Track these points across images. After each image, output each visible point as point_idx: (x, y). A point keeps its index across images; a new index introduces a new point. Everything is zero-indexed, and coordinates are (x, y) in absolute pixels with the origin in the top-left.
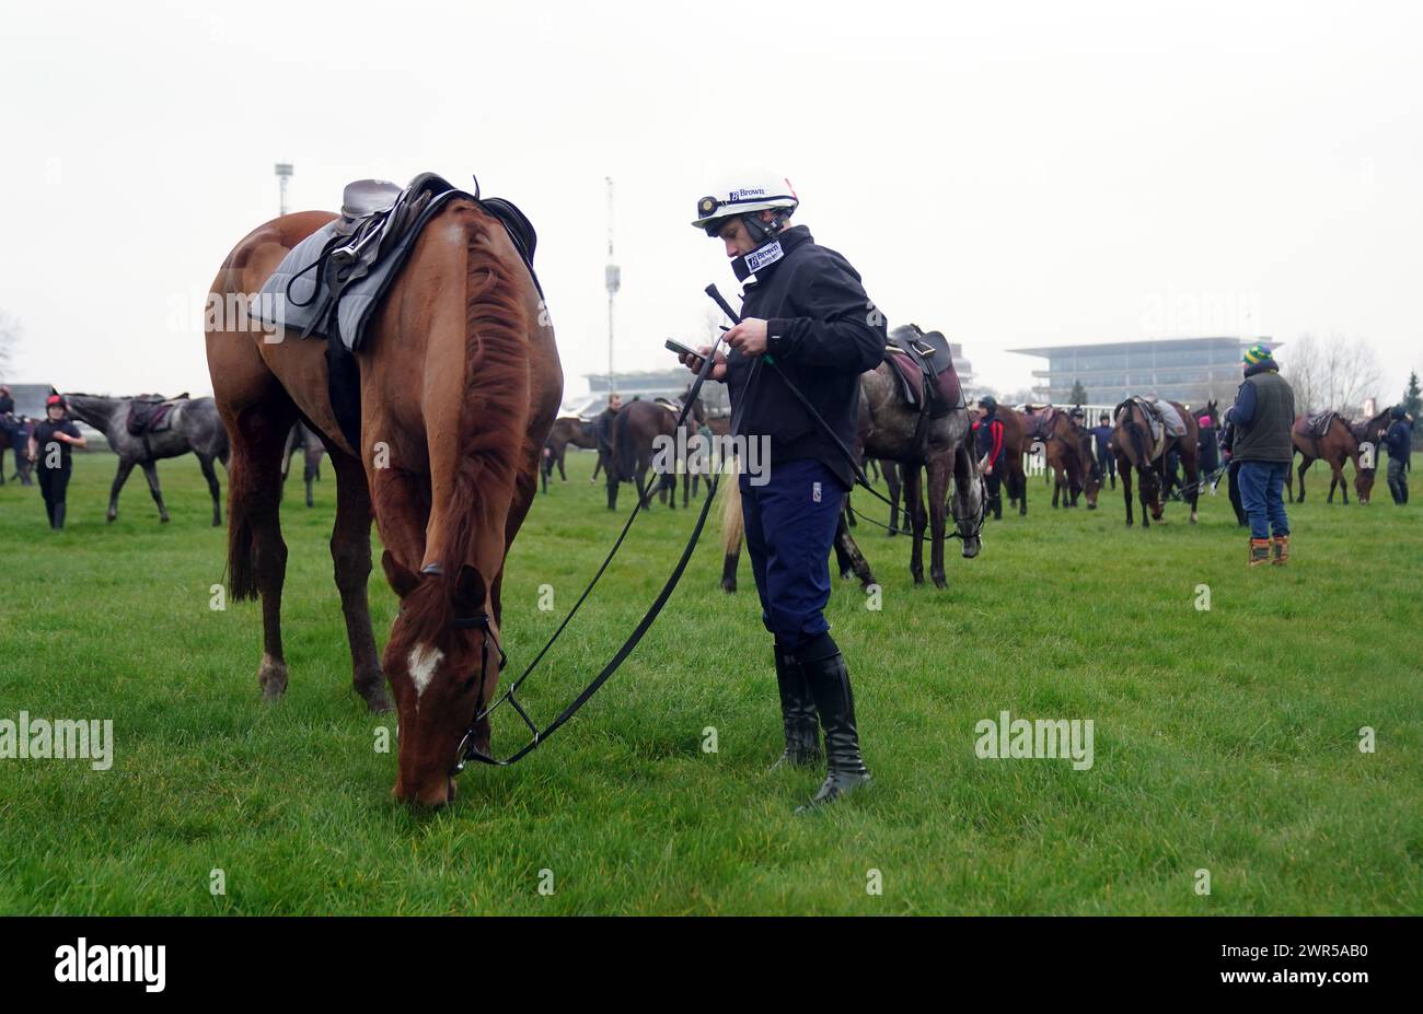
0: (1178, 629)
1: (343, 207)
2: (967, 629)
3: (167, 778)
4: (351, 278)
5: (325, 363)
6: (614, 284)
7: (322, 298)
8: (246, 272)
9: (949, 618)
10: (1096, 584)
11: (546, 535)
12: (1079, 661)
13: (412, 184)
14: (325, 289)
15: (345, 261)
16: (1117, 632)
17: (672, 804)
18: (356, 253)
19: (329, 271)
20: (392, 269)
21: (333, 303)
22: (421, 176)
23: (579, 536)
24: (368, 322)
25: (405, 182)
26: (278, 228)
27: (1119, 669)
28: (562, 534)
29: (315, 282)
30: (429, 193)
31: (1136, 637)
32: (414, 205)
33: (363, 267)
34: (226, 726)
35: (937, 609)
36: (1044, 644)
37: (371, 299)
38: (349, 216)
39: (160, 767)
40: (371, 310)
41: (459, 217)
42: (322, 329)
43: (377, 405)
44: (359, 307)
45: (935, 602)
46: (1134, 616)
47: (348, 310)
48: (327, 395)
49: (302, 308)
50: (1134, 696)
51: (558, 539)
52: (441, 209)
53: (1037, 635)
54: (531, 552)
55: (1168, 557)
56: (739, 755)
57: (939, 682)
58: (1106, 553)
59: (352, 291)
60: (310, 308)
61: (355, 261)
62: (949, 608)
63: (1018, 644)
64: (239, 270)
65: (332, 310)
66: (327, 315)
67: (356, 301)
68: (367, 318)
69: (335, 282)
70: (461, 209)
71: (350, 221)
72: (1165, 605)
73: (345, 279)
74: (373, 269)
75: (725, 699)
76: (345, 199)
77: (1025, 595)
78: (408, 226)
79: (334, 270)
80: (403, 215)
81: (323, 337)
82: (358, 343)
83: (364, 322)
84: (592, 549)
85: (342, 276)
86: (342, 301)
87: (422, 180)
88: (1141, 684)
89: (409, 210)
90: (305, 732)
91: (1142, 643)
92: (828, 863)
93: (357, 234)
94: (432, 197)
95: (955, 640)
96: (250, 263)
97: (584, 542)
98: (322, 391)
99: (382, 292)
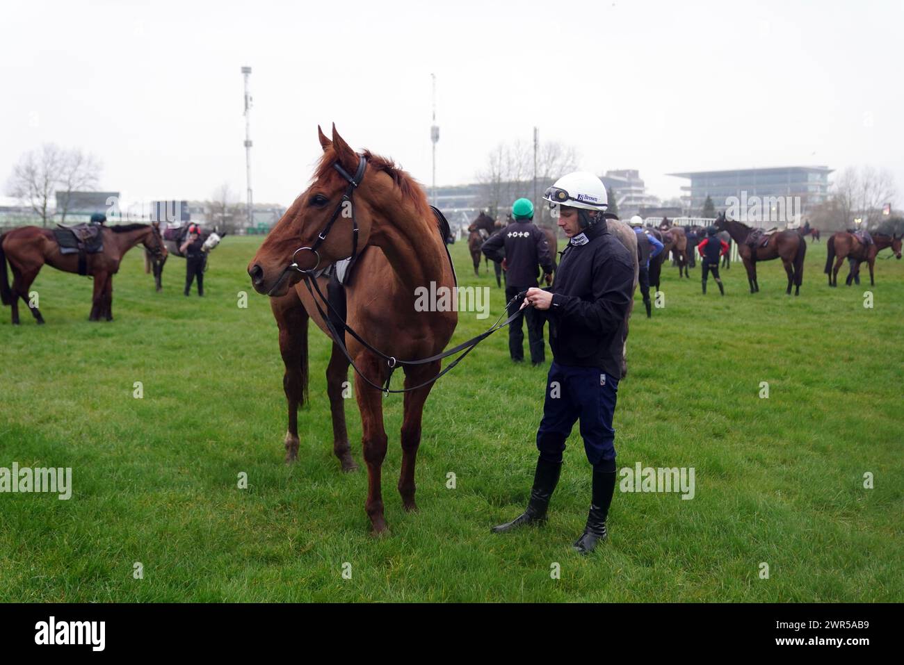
5: (327, 291)
6: (436, 137)
27: (751, 438)
36: (707, 418)
42: (327, 272)
43: (355, 314)
53: (702, 408)
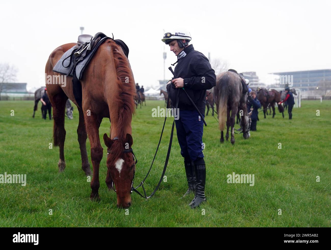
0: (308, 153)
1: (78, 42)
2: (248, 153)
3: (30, 194)
4: (79, 60)
5: (72, 83)
6: (165, 57)
7: (72, 66)
8: (54, 59)
9: (244, 149)
10: (286, 139)
11: (144, 123)
12: (278, 163)
13: (96, 35)
14: (72, 63)
15: (78, 56)
16: (290, 155)
17: (160, 204)
18: (80, 53)
19: (73, 58)
20: (90, 58)
21: (74, 67)
22: (98, 33)
23: (152, 124)
24: (83, 72)
25: (94, 35)
26: (63, 47)
27: (289, 165)
28: (148, 123)
29: (69, 62)
30: (100, 38)
31: (295, 155)
32: (96, 41)
33: (82, 58)
34: (47, 179)
35: (241, 146)
36: (269, 157)
37: (84, 66)
38: (79, 44)
39: (28, 190)
40: (84, 69)
41: (109, 44)
42: (72, 74)
43: (86, 94)
44: (81, 68)
45: (241, 144)
46: (295, 149)
47: (78, 69)
48: (73, 91)
49: (66, 68)
50: (292, 174)
51: (147, 124)
52: (104, 42)
53: (268, 154)
54: (139, 128)
55: (308, 131)
56: (181, 189)
57: (238, 169)
58: (291, 129)
59: (79, 64)
60: (68, 68)
61: (80, 56)
62: (245, 146)
63: (262, 157)
64: (52, 58)
65: (74, 69)
66: (73, 70)
67: (80, 66)
68: (83, 71)
69: (75, 62)
70: (109, 42)
71: (79, 45)
72: (305, 146)
73: (78, 61)
74: (85, 58)
75: (179, 173)
76: (79, 39)
77: (266, 143)
78: (94, 47)
79: (75, 58)
80: (93, 43)
81: (72, 76)
82: (81, 78)
83: (82, 72)
84: (155, 127)
85: (76, 60)
86: (77, 66)
87: (98, 34)
88: (295, 170)
89: (94, 42)
90: (67, 181)
91: (297, 158)
92: (200, 223)
93: (81, 49)
94: (101, 39)
95: (245, 156)
96: (55, 56)
97: (153, 125)
98: (71, 91)
99: (87, 64)
